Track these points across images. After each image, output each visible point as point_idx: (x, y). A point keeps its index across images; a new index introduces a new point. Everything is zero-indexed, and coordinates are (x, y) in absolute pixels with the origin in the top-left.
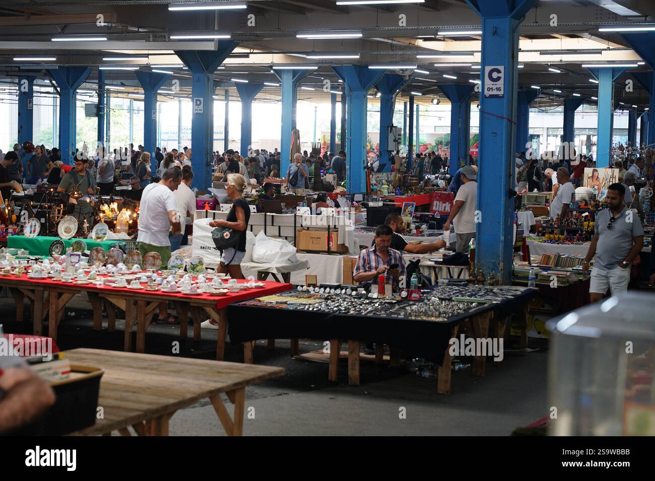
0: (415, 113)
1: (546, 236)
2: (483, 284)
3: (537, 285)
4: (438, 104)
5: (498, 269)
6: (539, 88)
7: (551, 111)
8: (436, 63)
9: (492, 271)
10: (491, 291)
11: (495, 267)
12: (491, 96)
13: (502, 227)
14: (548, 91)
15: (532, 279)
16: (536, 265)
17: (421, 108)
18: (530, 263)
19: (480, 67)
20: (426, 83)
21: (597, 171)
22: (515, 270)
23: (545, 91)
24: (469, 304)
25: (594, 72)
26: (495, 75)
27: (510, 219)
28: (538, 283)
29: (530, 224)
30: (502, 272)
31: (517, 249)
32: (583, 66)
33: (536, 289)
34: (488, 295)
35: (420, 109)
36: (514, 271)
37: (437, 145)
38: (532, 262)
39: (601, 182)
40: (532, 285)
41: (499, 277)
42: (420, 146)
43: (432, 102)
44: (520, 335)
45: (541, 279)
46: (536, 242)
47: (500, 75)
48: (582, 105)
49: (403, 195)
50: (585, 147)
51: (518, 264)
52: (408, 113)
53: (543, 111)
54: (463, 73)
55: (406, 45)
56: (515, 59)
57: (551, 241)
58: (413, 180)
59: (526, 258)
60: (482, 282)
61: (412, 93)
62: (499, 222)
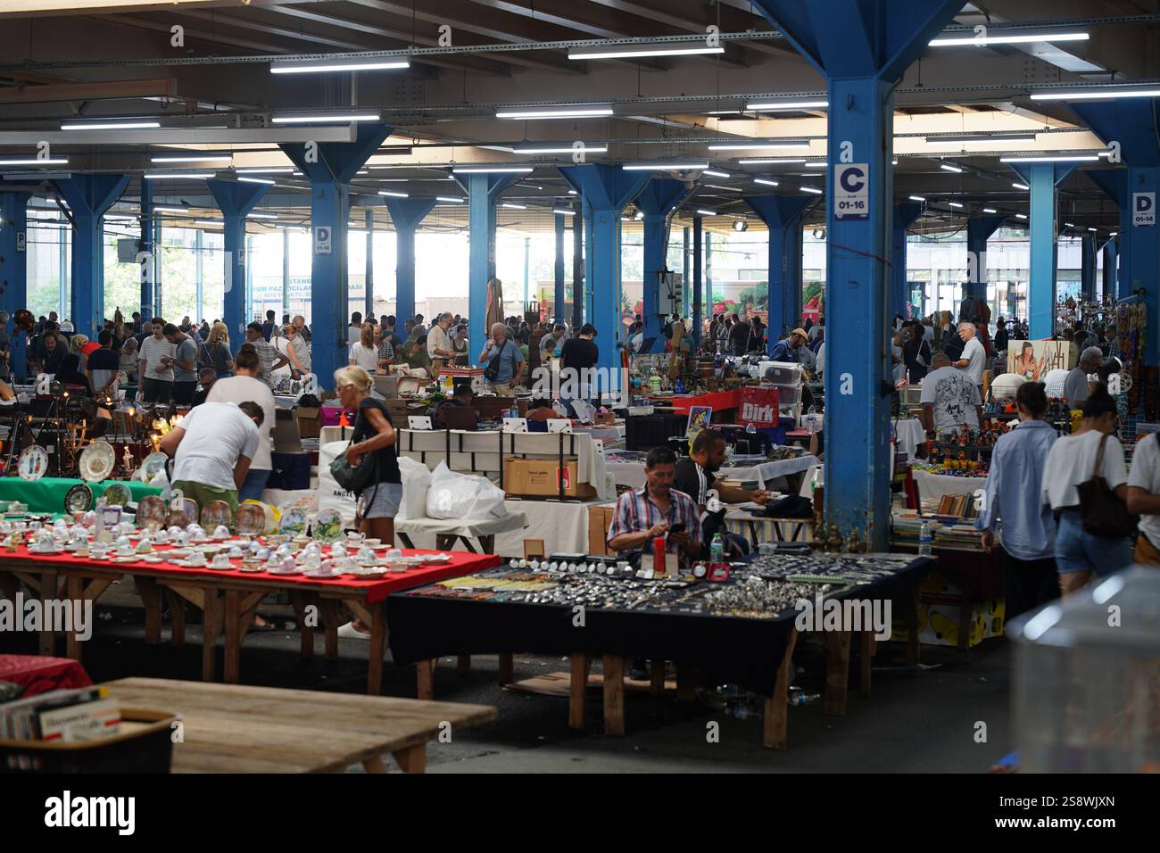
0: (703, 247)
1: (946, 462)
2: (839, 551)
3: (934, 552)
4: (744, 230)
5: (865, 523)
6: (923, 199)
7: (943, 240)
8: (743, 159)
9: (854, 528)
10: (854, 562)
11: (859, 520)
12: (847, 217)
13: (870, 448)
14: (939, 205)
15: (926, 540)
16: (930, 515)
17: (715, 237)
18: (919, 512)
19: (826, 165)
20: (723, 194)
21: (1030, 345)
22: (894, 524)
23: (933, 205)
24: (816, 587)
25: (1022, 171)
26: (852, 180)
27: (884, 435)
28: (935, 547)
29: (916, 442)
30: (872, 528)
31: (897, 487)
32: (1002, 160)
33: (933, 557)
34: (849, 570)
35: (712, 241)
36: (892, 526)
37: (744, 302)
38: (923, 510)
39: (1038, 364)
40: (925, 551)
41: (867, 537)
42: (713, 305)
43: (734, 227)
44: (906, 640)
45: (941, 541)
46: (928, 474)
47: (861, 180)
48: (998, 229)
49: (687, 393)
50: (1006, 302)
51: (900, 515)
52: (692, 247)
53: (930, 241)
54: (789, 174)
55: (689, 127)
56: (887, 151)
57: (954, 471)
58: (703, 366)
59: (913, 502)
60: (837, 547)
61: (699, 212)
62: (866, 440)
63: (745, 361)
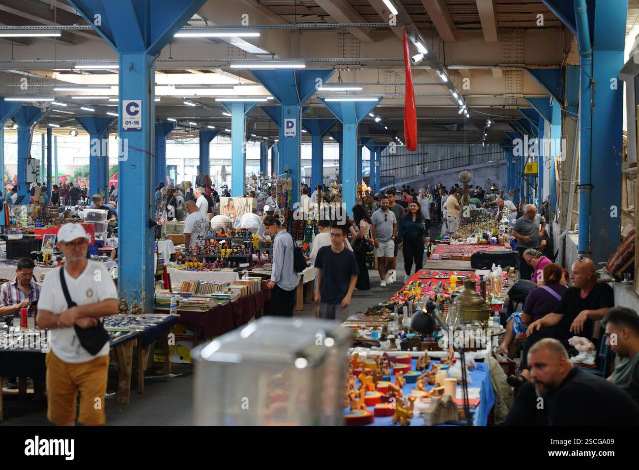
0: (53, 145)
1: (186, 263)
2: (126, 313)
3: (178, 312)
4: (76, 135)
5: (140, 297)
6: (175, 120)
7: (187, 143)
8: (74, 96)
9: (134, 300)
10: (134, 319)
11: (137, 296)
12: (130, 129)
13: (143, 256)
14: (184, 123)
15: (174, 306)
16: (177, 292)
17: (59, 139)
19: (118, 100)
20: (64, 115)
21: (232, 200)
22: (157, 298)
23: (181, 123)
24: (113, 333)
25: (227, 106)
26: (133, 109)
27: (151, 249)
28: (179, 310)
29: (170, 253)
30: (144, 300)
31: (158, 278)
32: (216, 100)
33: (178, 315)
34: (131, 323)
35: (58, 141)
36: (155, 299)
37: (76, 176)
38: (172, 290)
39: (236, 210)
40: (173, 312)
41: (142, 305)
42: (59, 177)
43: (70, 134)
44: (163, 361)
45: (182, 306)
46: (176, 270)
47: (137, 109)
48: (216, 137)
49: (43, 226)
50: (221, 176)
51: (160, 293)
52: (46, 144)
53: (179, 143)
54: (100, 105)
55: (42, 77)
56: (152, 93)
57: (190, 268)
58: (52, 211)
59: (167, 286)
60: (125, 311)
61: (50, 125)
62: (140, 252)
63: (77, 209)
